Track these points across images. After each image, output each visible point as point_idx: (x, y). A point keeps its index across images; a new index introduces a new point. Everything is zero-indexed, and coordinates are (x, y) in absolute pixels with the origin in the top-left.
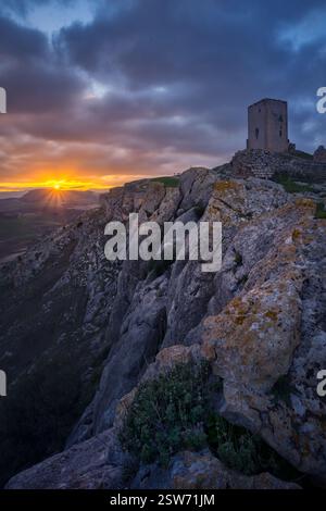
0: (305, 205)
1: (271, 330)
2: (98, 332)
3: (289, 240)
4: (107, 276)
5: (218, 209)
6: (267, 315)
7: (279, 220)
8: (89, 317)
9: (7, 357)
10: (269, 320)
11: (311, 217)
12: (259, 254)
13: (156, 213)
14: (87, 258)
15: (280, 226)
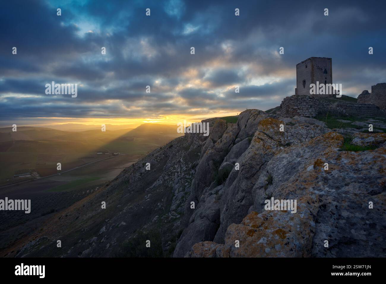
0: (333, 138)
1: (277, 247)
2: (179, 218)
3: (310, 168)
4: (187, 182)
5: (262, 139)
6: (277, 232)
7: (307, 150)
8: (173, 207)
9: (122, 225)
10: (277, 237)
11: (336, 149)
12: (286, 177)
13: (219, 140)
14: (174, 168)
15: (307, 155)
